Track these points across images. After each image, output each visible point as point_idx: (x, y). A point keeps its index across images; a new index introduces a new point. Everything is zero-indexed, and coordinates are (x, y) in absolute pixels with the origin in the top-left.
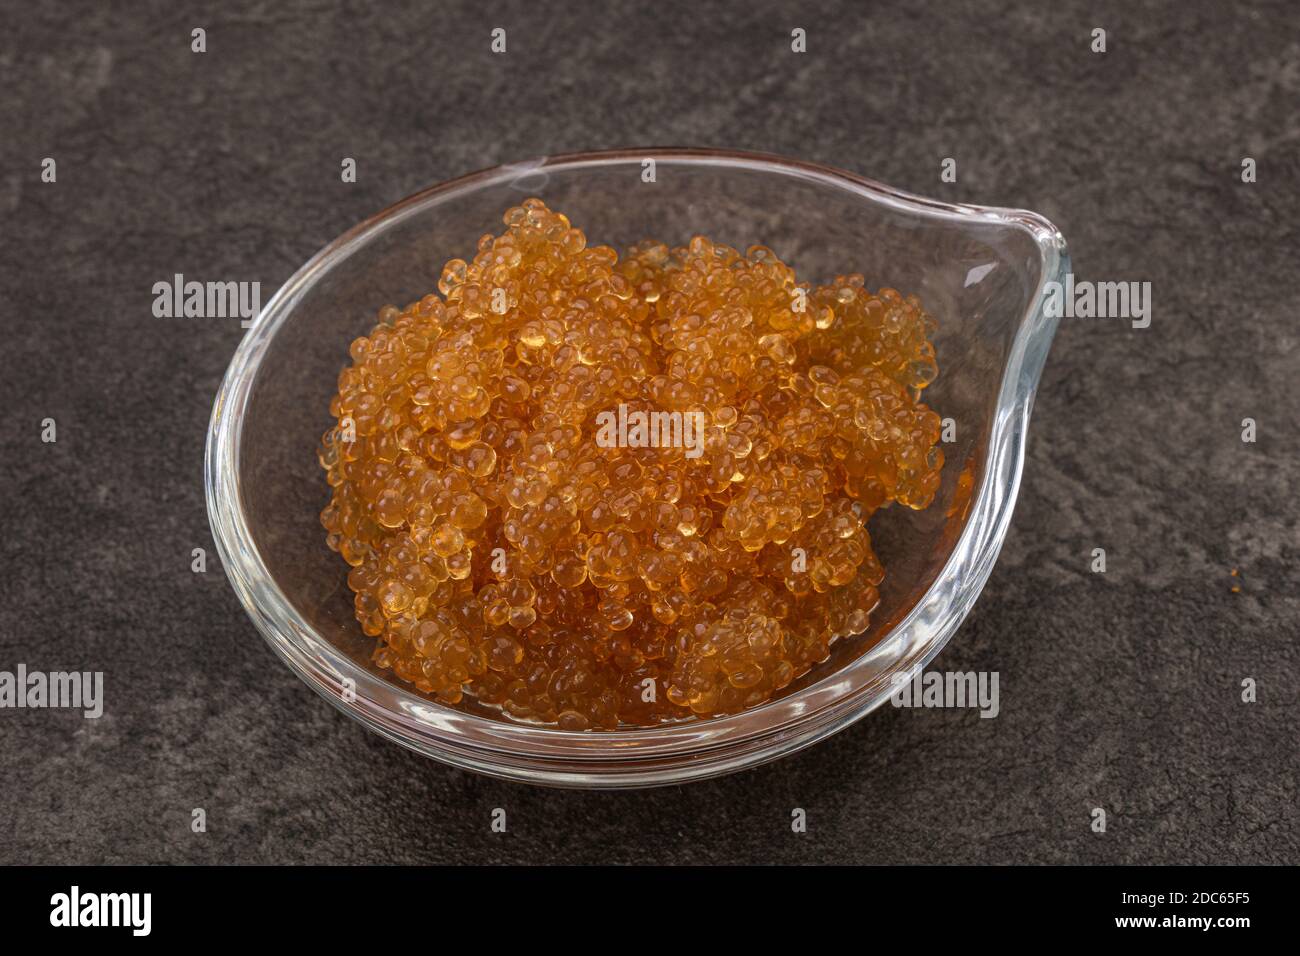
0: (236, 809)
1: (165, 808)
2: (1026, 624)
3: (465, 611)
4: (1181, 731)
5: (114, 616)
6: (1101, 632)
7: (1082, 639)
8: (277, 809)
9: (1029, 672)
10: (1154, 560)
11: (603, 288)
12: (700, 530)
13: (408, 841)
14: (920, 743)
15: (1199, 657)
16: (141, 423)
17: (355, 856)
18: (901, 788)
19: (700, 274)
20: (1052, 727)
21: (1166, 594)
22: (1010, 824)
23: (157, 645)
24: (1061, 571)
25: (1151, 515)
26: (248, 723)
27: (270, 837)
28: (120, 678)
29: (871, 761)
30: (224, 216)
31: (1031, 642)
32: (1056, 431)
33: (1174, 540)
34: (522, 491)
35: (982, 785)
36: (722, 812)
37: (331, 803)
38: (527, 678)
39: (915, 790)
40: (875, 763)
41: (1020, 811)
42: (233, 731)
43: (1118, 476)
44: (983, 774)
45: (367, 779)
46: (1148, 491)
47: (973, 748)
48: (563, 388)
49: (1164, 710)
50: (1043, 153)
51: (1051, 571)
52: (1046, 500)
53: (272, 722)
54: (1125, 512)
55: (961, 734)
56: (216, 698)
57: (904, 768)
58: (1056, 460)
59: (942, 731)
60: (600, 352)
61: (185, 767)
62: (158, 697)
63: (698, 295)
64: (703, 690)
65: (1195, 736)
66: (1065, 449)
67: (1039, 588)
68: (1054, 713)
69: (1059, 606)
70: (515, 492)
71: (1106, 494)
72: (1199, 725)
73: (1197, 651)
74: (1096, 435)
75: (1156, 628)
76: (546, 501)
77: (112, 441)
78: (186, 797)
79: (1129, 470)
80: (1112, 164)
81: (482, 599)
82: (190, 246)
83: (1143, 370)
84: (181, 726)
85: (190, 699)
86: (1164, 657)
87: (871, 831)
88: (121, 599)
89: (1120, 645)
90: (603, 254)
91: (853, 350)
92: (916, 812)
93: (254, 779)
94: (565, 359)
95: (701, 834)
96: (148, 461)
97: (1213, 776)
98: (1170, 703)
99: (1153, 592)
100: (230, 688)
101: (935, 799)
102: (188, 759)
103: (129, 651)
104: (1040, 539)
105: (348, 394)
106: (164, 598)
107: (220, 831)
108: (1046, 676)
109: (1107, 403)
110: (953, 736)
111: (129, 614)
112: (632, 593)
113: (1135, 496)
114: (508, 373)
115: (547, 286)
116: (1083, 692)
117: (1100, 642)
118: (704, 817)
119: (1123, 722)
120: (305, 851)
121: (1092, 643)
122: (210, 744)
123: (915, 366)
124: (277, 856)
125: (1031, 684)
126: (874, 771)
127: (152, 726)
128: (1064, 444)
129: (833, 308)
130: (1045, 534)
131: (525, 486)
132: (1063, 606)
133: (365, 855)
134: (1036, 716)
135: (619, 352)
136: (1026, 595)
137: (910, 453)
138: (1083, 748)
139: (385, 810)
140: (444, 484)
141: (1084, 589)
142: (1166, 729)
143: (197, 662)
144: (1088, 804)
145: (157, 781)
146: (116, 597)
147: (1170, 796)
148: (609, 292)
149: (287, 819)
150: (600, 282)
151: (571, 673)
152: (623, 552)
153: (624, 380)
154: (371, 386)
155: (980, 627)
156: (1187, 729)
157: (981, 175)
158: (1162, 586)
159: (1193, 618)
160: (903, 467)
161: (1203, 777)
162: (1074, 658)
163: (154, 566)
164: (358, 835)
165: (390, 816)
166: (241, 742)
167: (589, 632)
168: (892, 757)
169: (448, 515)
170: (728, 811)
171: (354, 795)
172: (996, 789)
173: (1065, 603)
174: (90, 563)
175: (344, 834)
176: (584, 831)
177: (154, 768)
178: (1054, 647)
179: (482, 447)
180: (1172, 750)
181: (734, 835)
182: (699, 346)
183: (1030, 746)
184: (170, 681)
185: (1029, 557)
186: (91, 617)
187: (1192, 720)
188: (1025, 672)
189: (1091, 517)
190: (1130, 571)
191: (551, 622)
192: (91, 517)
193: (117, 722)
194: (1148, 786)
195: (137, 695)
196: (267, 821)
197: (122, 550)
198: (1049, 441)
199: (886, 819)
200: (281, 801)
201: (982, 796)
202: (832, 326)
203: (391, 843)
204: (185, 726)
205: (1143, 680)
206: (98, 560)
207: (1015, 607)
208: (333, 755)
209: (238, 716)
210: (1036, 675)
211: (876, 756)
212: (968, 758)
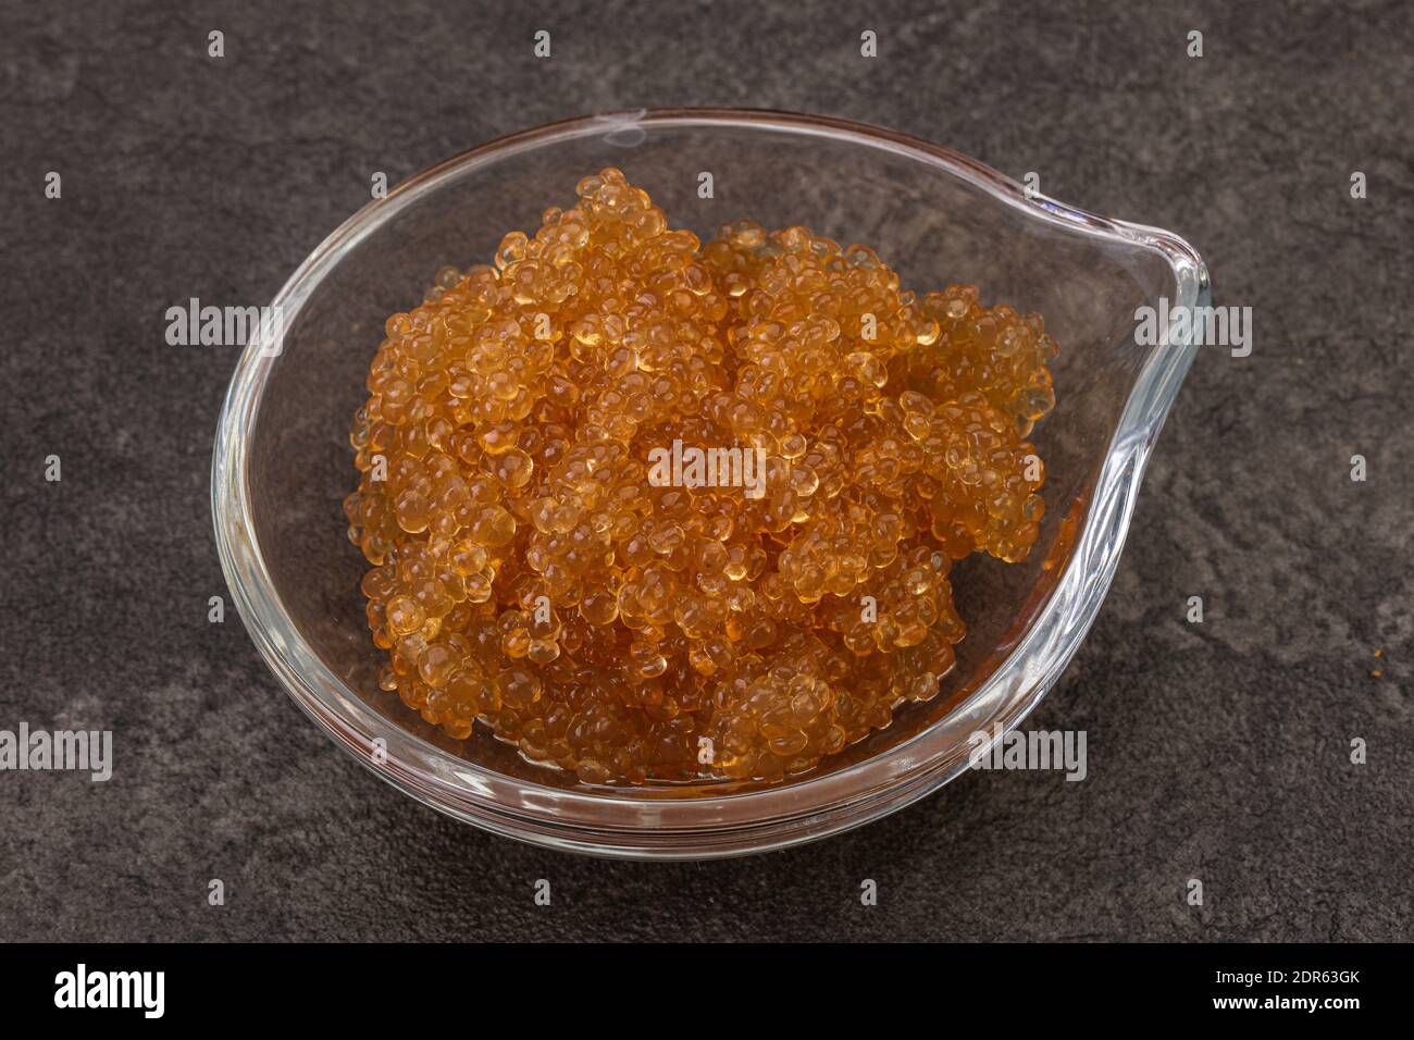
0: (222, 822)
1: (145, 813)
2: (1133, 692)
3: (482, 638)
4: (1290, 834)
5: (117, 583)
6: (1218, 709)
7: (1195, 715)
8: (268, 826)
9: (1129, 747)
10: (1289, 630)
11: (677, 281)
12: (750, 574)
13: (408, 878)
14: (995, 820)
15: (1324, 750)
16: (176, 360)
17: (346, 890)
18: (967, 870)
19: (790, 272)
20: (1146, 816)
21: (1297, 671)
22: (1083, 925)
23: (160, 623)
24: (1183, 632)
25: (1294, 576)
26: (248, 722)
27: (256, 859)
28: (114, 657)
29: (937, 835)
30: (301, 126)
31: (1137, 713)
32: (1199, 466)
33: (1315, 608)
34: (550, 514)
35: (1057, 875)
36: (761, 879)
37: (328, 826)
38: (545, 718)
39: (981, 874)
40: (941, 837)
41: (1096, 912)
42: (231, 731)
43: (1262, 527)
44: (1060, 863)
45: (372, 802)
46: (1294, 547)
47: (1054, 832)
48: (613, 397)
49: (1274, 808)
50: (1232, 135)
51: (1171, 631)
52: (1177, 547)
53: (276, 725)
54: (1264, 570)
55: (1043, 814)
56: (217, 691)
57: (973, 848)
58: (1195, 500)
59: (1021, 807)
60: (660, 359)
61: (172, 768)
62: (153, 683)
63: (785, 297)
64: (739, 754)
65: (1306, 842)
66: (1207, 488)
67: (1154, 650)
68: (1152, 799)
69: (1174, 674)
70: (543, 515)
71: (1246, 546)
72: (1313, 829)
73: (1322, 743)
74: (1245, 475)
75: (1281, 710)
76: (577, 529)
77: (141, 378)
78: (168, 803)
79: (1276, 521)
80: (1309, 154)
81: (501, 626)
82: (258, 158)
83: (1310, 403)
84: (174, 719)
85: (188, 689)
86: (1284, 745)
87: (926, 917)
88: (127, 564)
89: (1237, 725)
90: (683, 240)
91: (959, 372)
92: (979, 901)
93: (246, 789)
94: (621, 363)
95: (735, 902)
96: (177, 407)
97: (1319, 891)
98: (1284, 801)
99: (1282, 667)
100: (234, 681)
101: (1003, 887)
102: (177, 759)
103: (129, 626)
104: (1163, 593)
105: (381, 375)
106: (174, 568)
107: (201, 846)
108: (1147, 755)
109: (1262, 439)
110: (1032, 817)
111: (133, 583)
112: (667, 638)
113: (1279, 551)
114: (558, 371)
115: (614, 274)
116: (1187, 778)
117: (1215, 720)
118: (741, 882)
119: (1227, 818)
120: (292, 878)
121: (1206, 721)
122: (203, 743)
123: (1030, 394)
124: (260, 882)
125: (1130, 762)
126: (939, 847)
127: (142, 717)
128: (1207, 482)
129: (939, 322)
130: (1170, 587)
131: (555, 510)
132: (1178, 674)
133: (358, 890)
134: (1130, 801)
135: (681, 362)
136: (1140, 656)
137: (1005, 500)
138: (1179, 844)
139: (387, 839)
140: (471, 492)
141: (1204, 656)
142: (1274, 830)
143: (202, 646)
144: (1173, 910)
145: (139, 780)
146: (121, 562)
147: (1267, 909)
148: (683, 286)
149: (278, 839)
150: (674, 274)
151: (592, 720)
152: (659, 593)
153: (683, 394)
154: (404, 370)
155: (1080, 690)
156: (1298, 833)
157: (1158, 154)
158: (1294, 661)
159: (1323, 701)
160: (996, 516)
161: (1308, 891)
162: (1182, 736)
163: (168, 529)
164: (353, 865)
165: (392, 848)
166: (238, 745)
167: (619, 674)
168: (961, 832)
169: (471, 529)
170: (769, 878)
171: (355, 818)
172: (1072, 882)
173: (1181, 670)
174: (98, 519)
175: (338, 862)
176: (605, 885)
177: (138, 765)
178: (1162, 722)
179: (517, 454)
180: (1278, 856)
181: (771, 907)
182: (774, 362)
183: (1118, 835)
184: (168, 666)
185: (1149, 612)
186: (90, 582)
187: (1306, 822)
188: (1125, 748)
189: (1225, 572)
190: (1260, 640)
191: (578, 658)
192: (105, 466)
193: (104, 709)
194: (1245, 895)
195: (130, 678)
196: (254, 840)
197: (136, 508)
198: (1191, 477)
199: (945, 905)
200: (273, 818)
201: (1055, 888)
202: (937, 342)
203: (388, 879)
204: (178, 719)
205: (1257, 770)
206: (107, 516)
207: (1124, 670)
208: (338, 770)
209: (239, 713)
210: (1136, 752)
211: (944, 830)
212: (1047, 843)
